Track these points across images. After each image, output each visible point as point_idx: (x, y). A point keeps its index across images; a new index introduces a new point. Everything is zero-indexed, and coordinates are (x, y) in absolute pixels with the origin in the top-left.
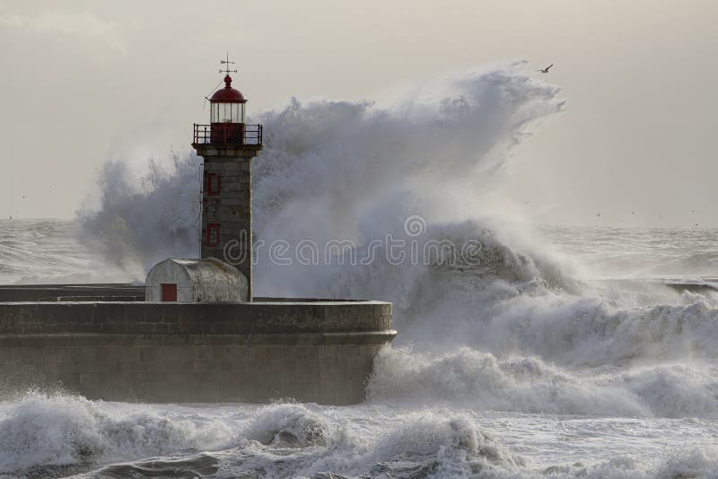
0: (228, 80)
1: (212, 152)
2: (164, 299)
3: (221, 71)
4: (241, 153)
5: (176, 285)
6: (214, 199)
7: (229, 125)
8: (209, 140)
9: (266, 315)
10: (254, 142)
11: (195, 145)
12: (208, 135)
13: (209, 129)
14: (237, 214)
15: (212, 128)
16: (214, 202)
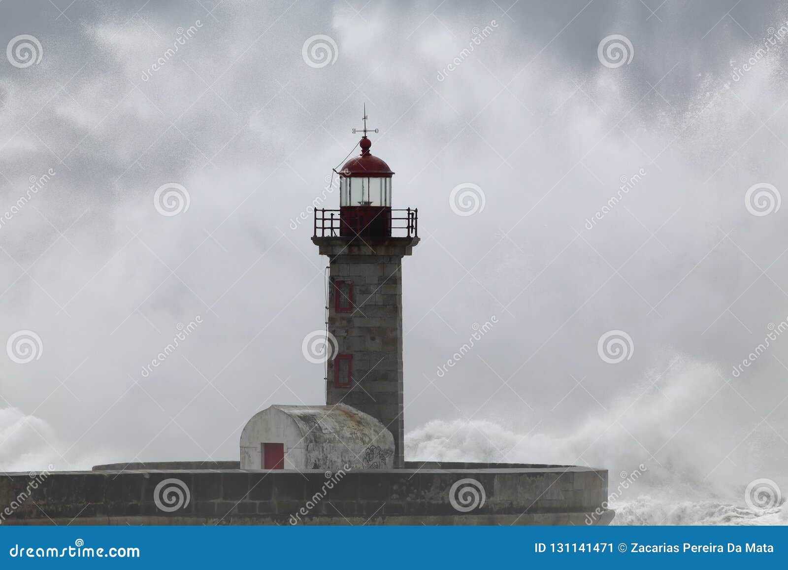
0: (365, 144)
1: (342, 250)
2: (267, 465)
3: (354, 131)
4: (381, 251)
5: (282, 445)
6: (343, 319)
7: (366, 209)
8: (337, 232)
9: (404, 488)
10: (403, 234)
11: (315, 240)
12: (337, 224)
13: (337, 215)
14: (378, 341)
15: (341, 215)
16: (345, 323)
